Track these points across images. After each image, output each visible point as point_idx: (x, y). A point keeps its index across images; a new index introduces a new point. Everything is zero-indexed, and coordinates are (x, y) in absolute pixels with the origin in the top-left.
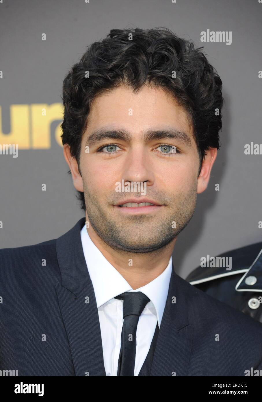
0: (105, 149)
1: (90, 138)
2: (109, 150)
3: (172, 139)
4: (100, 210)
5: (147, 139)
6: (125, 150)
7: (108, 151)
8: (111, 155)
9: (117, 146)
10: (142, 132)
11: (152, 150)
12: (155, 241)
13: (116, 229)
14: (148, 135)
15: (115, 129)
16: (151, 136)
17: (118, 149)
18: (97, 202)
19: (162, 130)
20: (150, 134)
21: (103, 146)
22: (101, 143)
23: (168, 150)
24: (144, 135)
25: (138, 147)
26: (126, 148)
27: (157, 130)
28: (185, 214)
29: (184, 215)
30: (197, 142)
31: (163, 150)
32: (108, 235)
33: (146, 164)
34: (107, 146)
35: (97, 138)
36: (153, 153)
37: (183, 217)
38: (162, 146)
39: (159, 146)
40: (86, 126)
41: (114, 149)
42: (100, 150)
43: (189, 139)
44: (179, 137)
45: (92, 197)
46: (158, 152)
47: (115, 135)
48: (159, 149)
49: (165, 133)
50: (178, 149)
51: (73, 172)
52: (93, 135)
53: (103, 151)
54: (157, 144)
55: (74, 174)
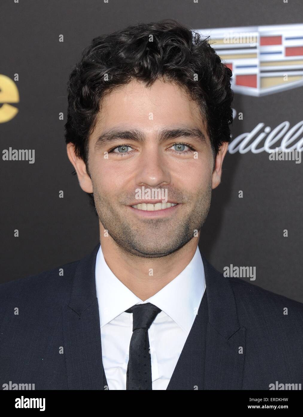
0: (116, 150)
1: (100, 139)
2: (121, 150)
3: (187, 137)
4: (112, 211)
5: (161, 139)
6: (137, 150)
7: (119, 151)
8: (123, 156)
9: (129, 147)
10: (157, 131)
11: (166, 150)
12: (172, 246)
13: (131, 232)
14: (162, 135)
15: (128, 130)
16: (166, 136)
17: (130, 149)
18: (109, 204)
19: (177, 129)
20: (165, 133)
21: (114, 148)
22: (112, 144)
23: (182, 148)
24: (158, 135)
25: (151, 146)
26: (138, 149)
27: (171, 129)
28: (202, 212)
29: (200, 214)
31: (177, 148)
32: (122, 238)
33: (161, 164)
34: (119, 146)
35: (108, 139)
36: (168, 153)
37: (200, 216)
38: (176, 145)
40: (95, 125)
41: (126, 150)
42: (111, 151)
43: (203, 136)
44: (195, 135)
45: (102, 199)
46: (173, 151)
47: (127, 135)
48: (173, 148)
49: (180, 132)
50: (193, 148)
51: (79, 172)
52: (104, 136)
53: (114, 152)
54: (171, 143)
55: (80, 174)
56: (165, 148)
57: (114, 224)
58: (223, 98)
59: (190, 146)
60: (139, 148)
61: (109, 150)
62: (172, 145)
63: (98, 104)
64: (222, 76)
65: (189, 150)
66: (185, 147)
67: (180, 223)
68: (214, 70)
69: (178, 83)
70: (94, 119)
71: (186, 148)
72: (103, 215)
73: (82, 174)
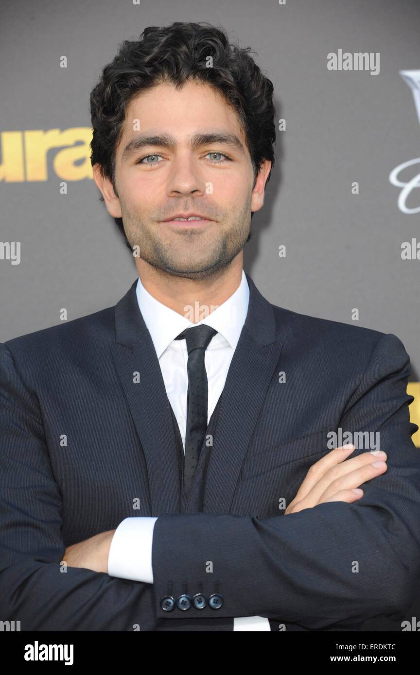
0: (145, 161)
1: (128, 148)
2: (150, 160)
3: (223, 143)
4: (143, 228)
5: (194, 144)
6: (168, 159)
8: (153, 166)
9: (160, 156)
10: (189, 136)
11: (200, 158)
12: (207, 262)
13: (162, 247)
14: (195, 140)
15: (157, 135)
16: (200, 140)
17: (160, 159)
18: (140, 221)
19: (212, 133)
20: (198, 138)
21: (143, 157)
22: (140, 154)
23: (218, 157)
24: (191, 139)
25: (184, 152)
26: (169, 157)
27: (205, 133)
30: (250, 152)
31: (212, 158)
33: (194, 172)
34: (148, 156)
35: (136, 147)
36: (202, 162)
38: (211, 154)
39: (208, 154)
40: (121, 136)
41: (156, 160)
42: (140, 161)
43: (241, 145)
44: (232, 142)
45: (132, 216)
46: (208, 160)
47: (156, 142)
48: (208, 157)
49: (215, 137)
50: (230, 157)
51: (106, 197)
52: (131, 144)
53: (143, 163)
54: (205, 152)
55: (107, 199)
56: (199, 156)
57: (144, 243)
58: (264, 107)
59: (227, 155)
60: (171, 156)
61: (137, 160)
62: (207, 153)
63: (123, 110)
64: (261, 82)
65: (225, 160)
66: (221, 156)
67: (216, 237)
68: (252, 76)
69: (211, 87)
70: (120, 129)
71: (222, 158)
72: (133, 235)
73: (109, 198)
